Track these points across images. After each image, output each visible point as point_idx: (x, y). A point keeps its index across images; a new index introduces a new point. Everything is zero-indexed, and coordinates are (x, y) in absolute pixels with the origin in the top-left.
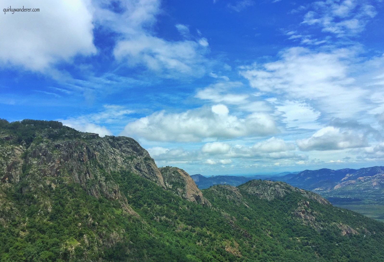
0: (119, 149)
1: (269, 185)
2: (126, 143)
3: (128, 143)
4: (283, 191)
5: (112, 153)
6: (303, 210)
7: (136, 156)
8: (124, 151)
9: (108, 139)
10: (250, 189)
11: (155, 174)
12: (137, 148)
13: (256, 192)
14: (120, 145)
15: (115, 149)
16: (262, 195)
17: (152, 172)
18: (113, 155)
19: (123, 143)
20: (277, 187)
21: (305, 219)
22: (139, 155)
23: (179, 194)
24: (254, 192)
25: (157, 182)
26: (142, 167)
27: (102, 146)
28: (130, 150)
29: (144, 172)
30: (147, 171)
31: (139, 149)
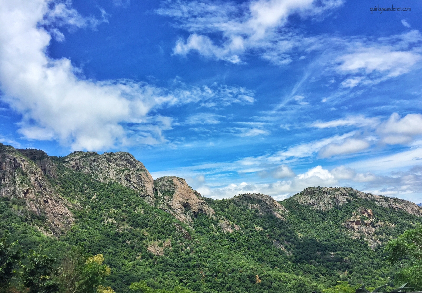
0: (115, 163)
1: (326, 193)
2: (121, 157)
3: (123, 157)
4: (344, 199)
5: (106, 167)
6: (356, 220)
7: (129, 168)
8: (119, 165)
9: (105, 156)
10: (302, 199)
11: (143, 184)
12: (130, 161)
13: (308, 202)
14: (116, 160)
15: (111, 164)
16: (316, 204)
17: (141, 182)
18: (107, 169)
19: (118, 157)
20: (337, 194)
21: (358, 231)
22: (133, 167)
23: (165, 201)
24: (306, 202)
25: (144, 191)
26: (132, 178)
27: (98, 162)
28: (124, 163)
29: (133, 182)
30: (136, 181)
31: (133, 162)
